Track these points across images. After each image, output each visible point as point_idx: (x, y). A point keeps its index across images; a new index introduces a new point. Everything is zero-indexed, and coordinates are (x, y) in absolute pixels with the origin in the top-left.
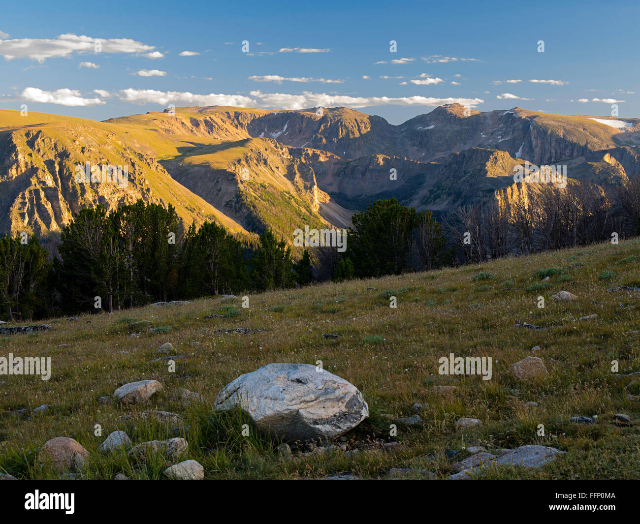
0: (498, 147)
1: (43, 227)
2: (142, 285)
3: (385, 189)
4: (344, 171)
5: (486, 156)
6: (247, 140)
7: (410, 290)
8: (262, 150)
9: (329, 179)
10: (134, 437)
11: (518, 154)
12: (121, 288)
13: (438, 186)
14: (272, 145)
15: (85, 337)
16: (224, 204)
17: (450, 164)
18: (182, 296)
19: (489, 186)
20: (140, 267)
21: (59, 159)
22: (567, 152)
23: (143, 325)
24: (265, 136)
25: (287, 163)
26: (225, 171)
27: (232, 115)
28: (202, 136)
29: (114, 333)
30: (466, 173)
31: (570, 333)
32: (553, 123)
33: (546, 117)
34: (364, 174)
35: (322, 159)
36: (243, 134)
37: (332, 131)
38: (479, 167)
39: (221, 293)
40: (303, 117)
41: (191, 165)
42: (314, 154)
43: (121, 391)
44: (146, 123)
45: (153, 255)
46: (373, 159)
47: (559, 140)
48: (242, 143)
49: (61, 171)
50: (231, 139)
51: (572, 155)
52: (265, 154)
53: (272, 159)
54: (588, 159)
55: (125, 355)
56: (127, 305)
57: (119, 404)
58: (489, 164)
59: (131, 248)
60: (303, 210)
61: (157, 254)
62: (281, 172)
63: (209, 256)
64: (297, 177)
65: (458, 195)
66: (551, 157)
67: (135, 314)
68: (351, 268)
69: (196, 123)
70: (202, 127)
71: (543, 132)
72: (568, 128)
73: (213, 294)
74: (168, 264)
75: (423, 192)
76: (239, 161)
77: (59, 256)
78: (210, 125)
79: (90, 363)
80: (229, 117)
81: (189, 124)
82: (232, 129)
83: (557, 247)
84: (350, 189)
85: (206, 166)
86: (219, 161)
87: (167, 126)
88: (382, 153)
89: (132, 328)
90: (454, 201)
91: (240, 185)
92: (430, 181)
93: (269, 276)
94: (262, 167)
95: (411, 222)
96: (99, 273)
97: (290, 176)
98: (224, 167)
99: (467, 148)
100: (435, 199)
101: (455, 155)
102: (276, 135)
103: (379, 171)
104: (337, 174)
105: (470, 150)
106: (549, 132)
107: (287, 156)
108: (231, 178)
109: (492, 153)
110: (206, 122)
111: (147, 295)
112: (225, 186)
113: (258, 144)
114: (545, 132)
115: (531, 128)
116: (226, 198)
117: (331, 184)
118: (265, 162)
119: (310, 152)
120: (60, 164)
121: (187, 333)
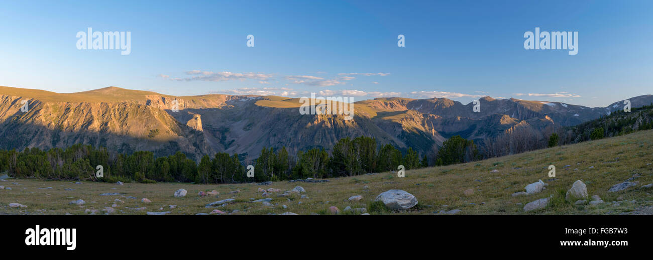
0: (504, 113)
1: (327, 144)
2: (363, 167)
3: (461, 130)
4: (445, 123)
5: (500, 117)
6: (407, 111)
7: (452, 170)
8: (412, 115)
9: (439, 126)
10: (352, 207)
11: (513, 116)
12: (355, 168)
13: (482, 128)
14: (416, 113)
15: (341, 184)
16: (397, 136)
17: (486, 120)
18: (378, 171)
19: (502, 129)
20: (362, 161)
21: (333, 118)
22: (532, 115)
23: (360, 181)
24: (414, 109)
25: (422, 120)
26: (397, 123)
27: (400, 101)
28: (389, 109)
29: (350, 183)
30: (492, 123)
31: (489, 182)
32: (526, 104)
33: (523, 101)
34: (452, 124)
35: (435, 118)
36: (404, 108)
37: (440, 107)
38: (497, 121)
39: (392, 170)
40: (428, 102)
41: (384, 120)
42: (433, 116)
43: (350, 199)
44: (367, 104)
45: (367, 156)
46: (456, 118)
47: (528, 111)
48: (405, 112)
49: (334, 122)
50: (400, 110)
51: (533, 116)
52: (413, 116)
53: (416, 118)
54: (539, 118)
55: (353, 189)
56: (357, 174)
57: (350, 201)
58: (501, 120)
59: (359, 153)
60: (428, 138)
61: (368, 156)
62: (419, 124)
63: (388, 157)
64: (426, 126)
65: (490, 132)
66: (525, 117)
67: (358, 177)
68: (441, 162)
69: (386, 104)
70: (389, 106)
71: (522, 107)
72: (532, 106)
73: (389, 171)
74: (373, 159)
75: (476, 131)
76: (403, 119)
77: (333, 156)
78: (392, 105)
79: (342, 191)
80: (399, 102)
81: (383, 105)
82: (401, 107)
83: (519, 153)
84: (447, 130)
85: (390, 120)
86: (396, 119)
87: (375, 105)
88: (459, 116)
89: (356, 182)
90: (488, 135)
91: (403, 129)
92: (478, 127)
93: (410, 165)
94: (412, 122)
95: (465, 144)
96: (347, 162)
97: (423, 125)
98: (397, 121)
99: (493, 113)
100: (481, 134)
101: (488, 116)
102: (417, 109)
103: (459, 123)
104: (442, 124)
105: (494, 115)
106: (524, 107)
107: (422, 117)
108: (400, 126)
109: (503, 116)
110: (390, 104)
111: (365, 171)
112: (397, 129)
113: (410, 112)
114: (523, 108)
115: (518, 106)
116: (398, 134)
117: (439, 128)
118: (413, 119)
119: (431, 115)
120: (334, 120)
121: (374, 183)
